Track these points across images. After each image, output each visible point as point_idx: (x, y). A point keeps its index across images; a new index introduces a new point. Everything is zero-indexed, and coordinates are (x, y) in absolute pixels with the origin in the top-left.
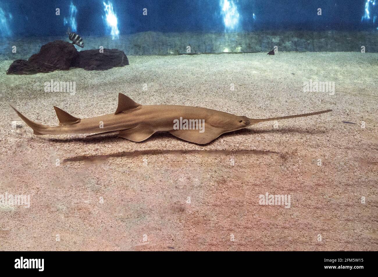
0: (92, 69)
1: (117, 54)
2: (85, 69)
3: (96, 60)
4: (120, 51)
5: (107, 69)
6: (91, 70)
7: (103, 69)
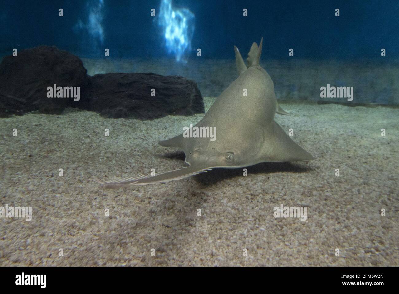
0: (118, 116)
1: (180, 87)
2: (102, 115)
3: (130, 96)
4: (187, 81)
5: (151, 118)
6: (114, 118)
7: (141, 117)
